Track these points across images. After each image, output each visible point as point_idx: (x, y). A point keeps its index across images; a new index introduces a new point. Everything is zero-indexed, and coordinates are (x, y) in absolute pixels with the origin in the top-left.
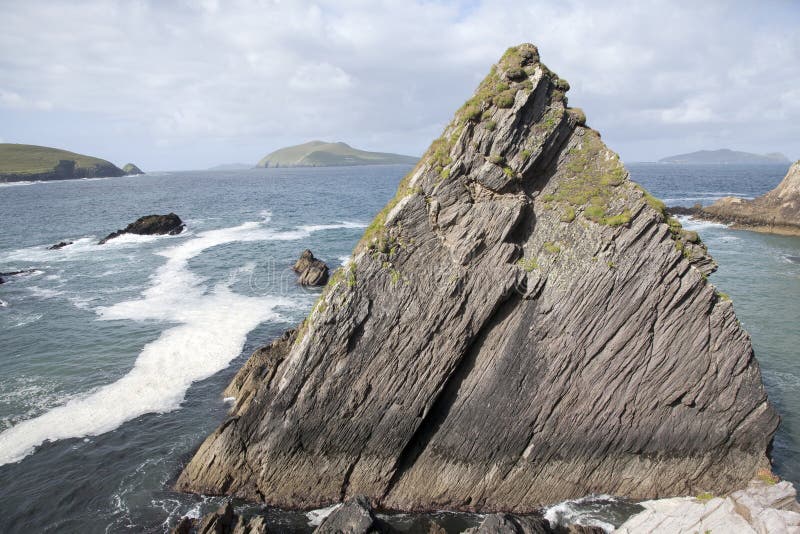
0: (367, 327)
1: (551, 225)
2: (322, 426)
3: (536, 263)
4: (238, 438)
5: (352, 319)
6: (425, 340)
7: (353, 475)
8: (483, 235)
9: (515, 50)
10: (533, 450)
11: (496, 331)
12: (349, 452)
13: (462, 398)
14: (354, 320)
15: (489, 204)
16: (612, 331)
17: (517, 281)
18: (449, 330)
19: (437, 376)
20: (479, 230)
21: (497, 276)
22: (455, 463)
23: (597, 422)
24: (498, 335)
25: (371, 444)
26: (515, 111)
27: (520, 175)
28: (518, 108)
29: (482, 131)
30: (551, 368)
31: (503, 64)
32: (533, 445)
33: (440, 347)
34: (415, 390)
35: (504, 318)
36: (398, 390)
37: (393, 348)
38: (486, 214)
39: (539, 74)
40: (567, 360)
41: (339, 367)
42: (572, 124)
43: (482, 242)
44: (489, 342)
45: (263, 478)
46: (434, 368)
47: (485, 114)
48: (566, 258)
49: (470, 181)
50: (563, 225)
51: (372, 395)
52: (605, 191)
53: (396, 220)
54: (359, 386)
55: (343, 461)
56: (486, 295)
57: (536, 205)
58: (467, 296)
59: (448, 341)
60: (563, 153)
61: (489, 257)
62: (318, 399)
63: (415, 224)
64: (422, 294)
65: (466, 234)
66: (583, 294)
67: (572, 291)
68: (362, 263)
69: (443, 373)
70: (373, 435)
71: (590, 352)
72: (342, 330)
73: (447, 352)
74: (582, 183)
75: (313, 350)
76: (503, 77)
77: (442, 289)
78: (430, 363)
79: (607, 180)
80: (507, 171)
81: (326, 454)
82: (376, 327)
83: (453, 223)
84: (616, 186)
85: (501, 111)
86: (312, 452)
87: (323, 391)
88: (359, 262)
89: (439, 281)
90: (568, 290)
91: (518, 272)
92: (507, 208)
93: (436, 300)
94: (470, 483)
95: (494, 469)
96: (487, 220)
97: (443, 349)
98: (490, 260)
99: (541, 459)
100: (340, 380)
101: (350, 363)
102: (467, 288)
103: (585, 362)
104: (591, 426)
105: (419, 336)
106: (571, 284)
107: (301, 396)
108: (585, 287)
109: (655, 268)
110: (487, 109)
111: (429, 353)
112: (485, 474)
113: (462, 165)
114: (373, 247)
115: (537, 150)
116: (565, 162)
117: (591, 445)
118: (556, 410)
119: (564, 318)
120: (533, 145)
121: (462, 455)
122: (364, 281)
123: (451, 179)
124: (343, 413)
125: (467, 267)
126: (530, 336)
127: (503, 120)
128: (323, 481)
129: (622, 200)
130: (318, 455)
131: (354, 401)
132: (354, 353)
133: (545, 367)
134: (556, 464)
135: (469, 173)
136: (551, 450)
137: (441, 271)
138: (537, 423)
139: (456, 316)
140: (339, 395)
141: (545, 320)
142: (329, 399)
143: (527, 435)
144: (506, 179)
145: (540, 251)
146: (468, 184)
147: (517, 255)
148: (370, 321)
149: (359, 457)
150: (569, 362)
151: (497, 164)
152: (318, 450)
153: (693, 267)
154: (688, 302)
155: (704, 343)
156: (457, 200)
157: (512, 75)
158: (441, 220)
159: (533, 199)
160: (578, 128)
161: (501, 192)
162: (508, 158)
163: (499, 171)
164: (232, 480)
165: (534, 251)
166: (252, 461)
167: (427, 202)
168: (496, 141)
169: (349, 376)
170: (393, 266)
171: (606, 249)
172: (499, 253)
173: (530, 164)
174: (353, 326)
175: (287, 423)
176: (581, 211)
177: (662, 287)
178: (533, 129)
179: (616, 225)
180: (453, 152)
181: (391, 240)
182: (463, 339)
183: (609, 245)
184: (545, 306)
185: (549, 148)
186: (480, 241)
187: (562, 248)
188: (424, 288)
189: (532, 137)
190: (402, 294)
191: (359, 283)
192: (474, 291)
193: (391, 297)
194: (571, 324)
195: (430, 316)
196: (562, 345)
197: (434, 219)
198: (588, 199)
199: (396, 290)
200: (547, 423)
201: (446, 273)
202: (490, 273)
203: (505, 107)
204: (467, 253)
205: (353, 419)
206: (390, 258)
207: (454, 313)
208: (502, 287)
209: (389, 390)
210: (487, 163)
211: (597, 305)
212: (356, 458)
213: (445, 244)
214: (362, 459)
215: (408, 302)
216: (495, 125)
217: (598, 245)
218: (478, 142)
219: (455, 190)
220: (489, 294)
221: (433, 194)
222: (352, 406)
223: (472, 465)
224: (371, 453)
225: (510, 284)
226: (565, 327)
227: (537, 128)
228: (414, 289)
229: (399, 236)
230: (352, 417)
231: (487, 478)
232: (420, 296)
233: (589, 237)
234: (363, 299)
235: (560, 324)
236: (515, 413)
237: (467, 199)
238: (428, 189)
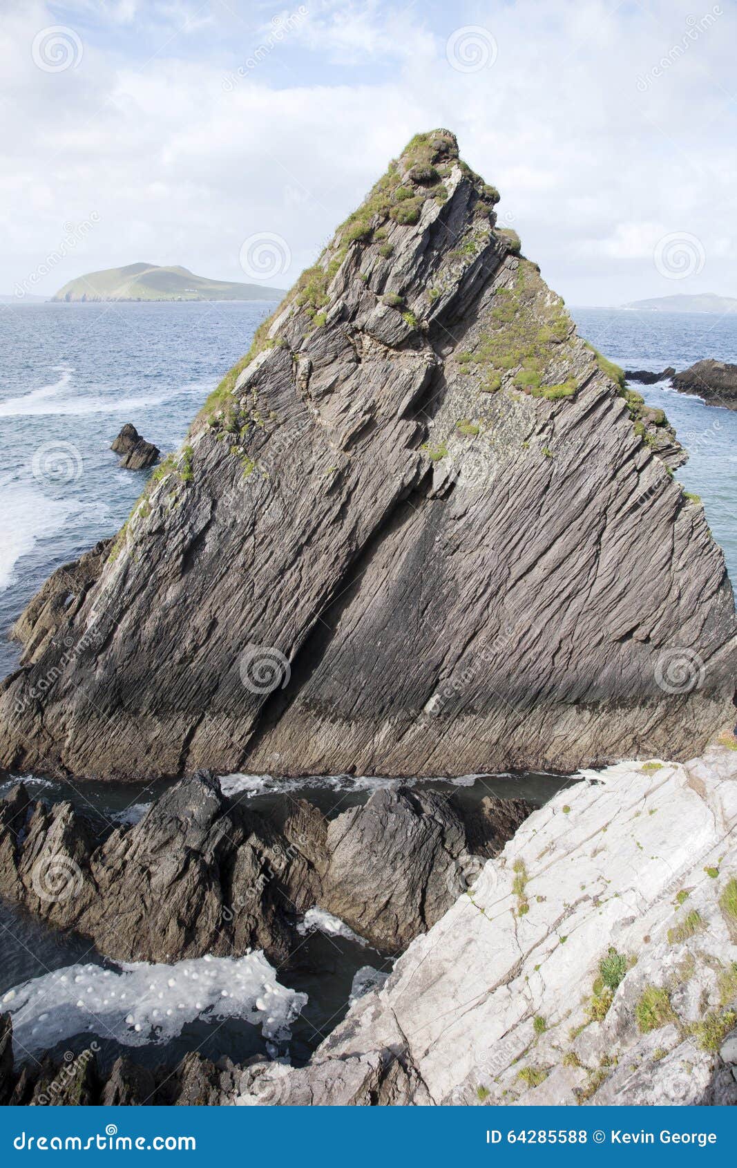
0: (209, 539)
1: (467, 395)
2: (149, 674)
3: (446, 448)
5: (187, 527)
6: (291, 556)
7: (194, 741)
8: (372, 409)
9: (423, 138)
11: (390, 542)
12: (189, 711)
13: (344, 634)
14: (191, 528)
15: (382, 365)
16: (545, 544)
17: (418, 474)
18: (324, 542)
19: (307, 605)
20: (367, 401)
21: (391, 468)
22: (333, 721)
23: (523, 664)
24: (392, 549)
25: (218, 699)
26: (421, 230)
27: (425, 324)
28: (426, 225)
29: (374, 258)
30: (464, 593)
31: (406, 159)
33: (312, 565)
34: (278, 624)
35: (400, 525)
36: (254, 625)
37: (246, 567)
38: (377, 378)
39: (456, 176)
40: (485, 582)
41: (172, 593)
42: (501, 252)
43: (371, 418)
44: (380, 557)
45: (69, 749)
46: (305, 592)
47: (379, 232)
48: (488, 441)
49: (356, 331)
50: (484, 396)
51: (218, 631)
52: (542, 351)
53: (250, 385)
54: (200, 619)
55: (180, 722)
56: (375, 494)
57: (447, 367)
58: (349, 495)
59: (324, 557)
60: (487, 293)
61: (381, 439)
62: (143, 639)
63: (276, 392)
64: (286, 492)
65: (348, 407)
66: (508, 493)
67: (494, 488)
68: (201, 447)
69: (316, 600)
70: (222, 686)
71: (517, 571)
72: (174, 543)
73: (321, 571)
74: (512, 338)
75: (133, 570)
76: (406, 178)
77: (315, 485)
78: (298, 587)
79: (547, 333)
80: (407, 317)
81: (156, 714)
82: (223, 538)
83: (330, 390)
84: (558, 343)
85: (401, 229)
86: (136, 712)
87: (149, 628)
88: (197, 445)
89: (310, 472)
90: (489, 487)
91: (421, 461)
92: (407, 371)
93: (306, 500)
94: (354, 747)
95: (386, 728)
96: (378, 387)
97: (316, 567)
98: (382, 443)
99: (448, 714)
100: (172, 612)
101: (186, 588)
102: (350, 482)
103: (509, 584)
104: (515, 669)
105: (282, 552)
106: (492, 479)
107: (119, 635)
108: (512, 484)
109: (605, 458)
110: (381, 225)
111: (297, 573)
112: (374, 736)
113: (344, 308)
114: (216, 424)
115: (451, 287)
116: (489, 305)
117: (514, 693)
118: (470, 648)
119: (481, 526)
120: (444, 282)
121: (342, 710)
122: (204, 473)
123: (328, 328)
124: (178, 656)
125: (349, 454)
126: (435, 549)
127: (403, 244)
128: (153, 751)
129: (565, 363)
130: (145, 715)
131: (193, 641)
132: (192, 576)
133: (455, 592)
134: (469, 720)
135: (353, 319)
136: (462, 700)
137: (314, 459)
138: (443, 666)
139: (335, 521)
140: (172, 633)
141: (457, 527)
142: (160, 634)
143: (430, 682)
144: (406, 329)
145: (452, 432)
146: (352, 335)
147: (419, 437)
148: (214, 530)
149: (203, 716)
150: (488, 585)
151: (394, 307)
152: (144, 709)
153: (656, 459)
154: (646, 504)
155: (665, 560)
156: (336, 357)
157: (418, 176)
158: (313, 386)
159: (443, 357)
160: (509, 259)
161: (399, 347)
162: (409, 299)
163: (396, 317)
165: (443, 432)
166: (53, 725)
167: (293, 360)
168: (392, 274)
169: (185, 607)
170: (246, 452)
171: (542, 431)
172: (395, 435)
173: (440, 308)
174: (190, 537)
175: (99, 674)
176: (509, 376)
177: (614, 483)
178: (446, 258)
179: (556, 399)
180: (331, 288)
181: (242, 414)
182: (343, 553)
183: (545, 426)
184: (457, 509)
185: (467, 286)
187: (482, 428)
188: (289, 484)
189: (446, 269)
190: (258, 491)
191: (196, 475)
192: (359, 487)
193: (242, 494)
194: (492, 533)
195: (297, 521)
196: (479, 561)
197: (304, 385)
198: (520, 361)
199: (250, 485)
200: (458, 665)
201: (321, 462)
202: (382, 462)
203: (407, 223)
204: (349, 434)
205: (193, 665)
206: (241, 440)
207: (332, 518)
208: (399, 483)
209: (242, 624)
210: (380, 304)
211: (528, 507)
212: (198, 717)
213: (319, 420)
214: (206, 719)
215: (267, 502)
216: (393, 249)
217: (531, 426)
218: (367, 274)
219: (335, 343)
220: (381, 491)
221: (302, 348)
222: (191, 647)
223: (356, 723)
224: (219, 711)
225: (410, 478)
226: (483, 538)
227: (451, 256)
228: (276, 484)
229: (254, 408)
230: (192, 661)
231: (376, 739)
232: (284, 493)
233: (519, 414)
234: (203, 498)
235: (476, 534)
236: (415, 652)
237: (351, 356)
238: (296, 341)
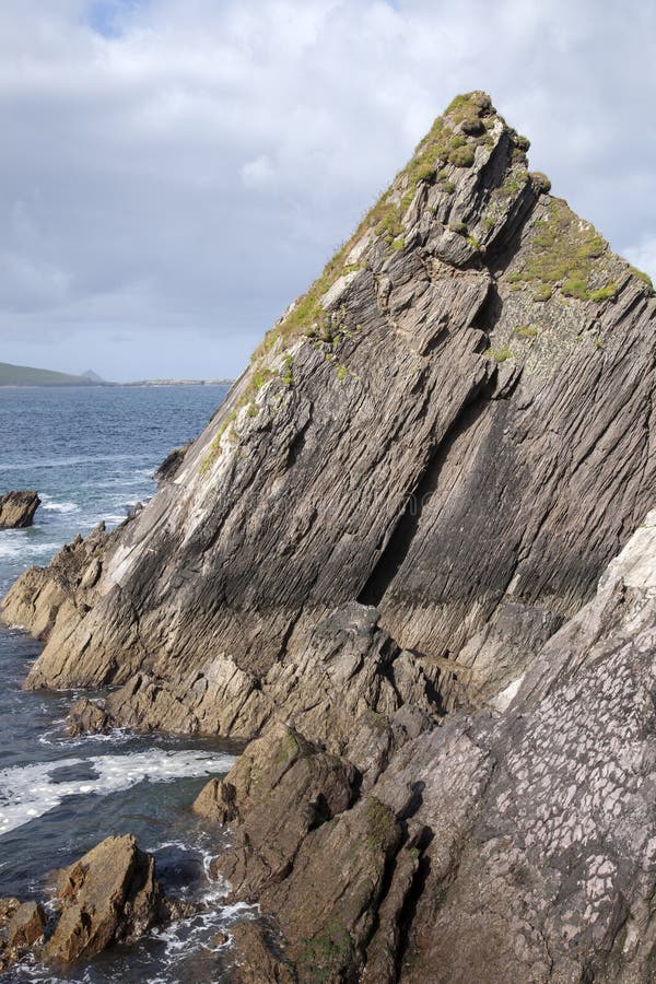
0: (309, 437)
1: (522, 306)
2: (252, 570)
3: (508, 350)
4: (129, 604)
5: (292, 423)
6: (382, 449)
7: (293, 638)
8: (446, 319)
9: (466, 98)
10: (519, 583)
11: (462, 440)
12: (289, 605)
13: (425, 528)
14: (295, 424)
15: (452, 282)
16: (602, 427)
17: (486, 374)
18: (409, 437)
19: (397, 496)
20: (441, 312)
21: (463, 370)
22: (425, 607)
23: (592, 542)
24: (465, 445)
25: (316, 591)
26: (476, 170)
27: (483, 248)
28: (480, 166)
29: (439, 194)
30: (535, 475)
31: (453, 115)
32: (519, 576)
33: (399, 458)
34: (372, 514)
35: (470, 424)
36: (350, 515)
37: (343, 460)
38: (448, 292)
39: (498, 129)
40: (553, 463)
41: (276, 487)
42: (536, 190)
43: (446, 326)
44: (454, 455)
45: (170, 652)
46: (395, 482)
47: (441, 173)
48: (546, 340)
49: (427, 254)
50: (537, 305)
51: (318, 523)
52: (583, 264)
53: (341, 301)
54: (302, 511)
55: (281, 617)
56: (451, 392)
57: (500, 286)
58: (430, 393)
59: (409, 450)
60: (527, 226)
61: (453, 345)
62: (248, 532)
63: (361, 308)
64: (377, 391)
65: (424, 319)
66: (567, 382)
67: (556, 377)
68: (301, 354)
69: (404, 491)
70: (321, 577)
71: (578, 455)
72: (282, 438)
73: (407, 464)
74: (555, 258)
75: (242, 466)
76: (457, 129)
78: (387, 479)
79: (585, 251)
80: (470, 242)
81: (257, 610)
82: (321, 436)
83: (408, 305)
84: (596, 258)
85: (458, 170)
86: (239, 609)
87: (254, 522)
88: (297, 353)
89: (395, 375)
90: (550, 377)
92: (474, 286)
93: (394, 398)
94: (447, 630)
95: (476, 608)
96: (449, 300)
97: (403, 460)
98: (454, 350)
99: (529, 594)
100: (277, 505)
101: (290, 481)
102: (429, 383)
103: (573, 467)
104: (585, 547)
105: (374, 445)
106: (553, 370)
107: (227, 529)
108: (570, 372)
110: (441, 168)
111: (386, 467)
112: (464, 617)
113: (418, 234)
114: (312, 335)
115: (502, 218)
116: (529, 234)
117: (587, 571)
118: (543, 529)
119: (547, 412)
120: (496, 212)
121: (434, 594)
122: (303, 377)
123: (406, 251)
124: (282, 547)
125: (428, 358)
126: (505, 439)
127: (463, 182)
128: (253, 651)
129: (605, 272)
130: (248, 611)
131: (297, 530)
132: (295, 470)
133: (527, 474)
134: (548, 600)
135: (423, 246)
136: (541, 580)
137: (398, 363)
138: (521, 546)
139: (418, 418)
140: (275, 526)
141: (525, 416)
142: (262, 532)
143: (511, 563)
144: (470, 250)
146: (424, 258)
147: (483, 345)
148: (312, 428)
149: (302, 610)
150: (555, 467)
151: (458, 233)
152: (247, 605)
156: (411, 277)
157: (469, 127)
158: (392, 302)
159: (496, 280)
160: (542, 197)
161: (464, 267)
162: (469, 227)
163: (462, 241)
164: (117, 668)
165: (504, 338)
166: (148, 635)
167: (376, 280)
168: (455, 207)
169: (290, 497)
170: (338, 359)
171: (591, 327)
172: (464, 341)
173: (495, 234)
174: (295, 432)
175: (206, 569)
176: (558, 287)
178: (494, 194)
179: (601, 300)
180: (405, 219)
181: (333, 327)
182: (427, 445)
183: (594, 322)
184: (525, 398)
185: (513, 218)
186: (443, 325)
187: (540, 330)
188: (378, 384)
189: (495, 204)
190: (351, 391)
191: (296, 379)
192: (437, 387)
193: (337, 396)
194: (556, 418)
195: (386, 418)
196: (547, 445)
197: (385, 302)
198: (565, 274)
199: (344, 387)
200: (535, 544)
201: (405, 365)
202: (455, 365)
203: (464, 166)
204: (428, 339)
205: (295, 556)
206: (334, 349)
207: (416, 413)
208: (471, 381)
209: (340, 515)
210: (447, 231)
211: (585, 394)
212: (298, 611)
213: (399, 331)
214: (305, 613)
215: (360, 401)
216: (455, 187)
217: (582, 323)
218: (435, 207)
219: (411, 265)
220: (456, 390)
221: (383, 269)
222: (296, 535)
223: (448, 604)
224: (318, 603)
225: (481, 377)
226: (548, 423)
227: (498, 193)
228: (366, 386)
229: (342, 322)
230: (294, 553)
231: (467, 621)
232: (374, 393)
233: (571, 315)
234: (303, 400)
235: (543, 419)
236: (497, 532)
237: (423, 276)
238: (377, 264)
